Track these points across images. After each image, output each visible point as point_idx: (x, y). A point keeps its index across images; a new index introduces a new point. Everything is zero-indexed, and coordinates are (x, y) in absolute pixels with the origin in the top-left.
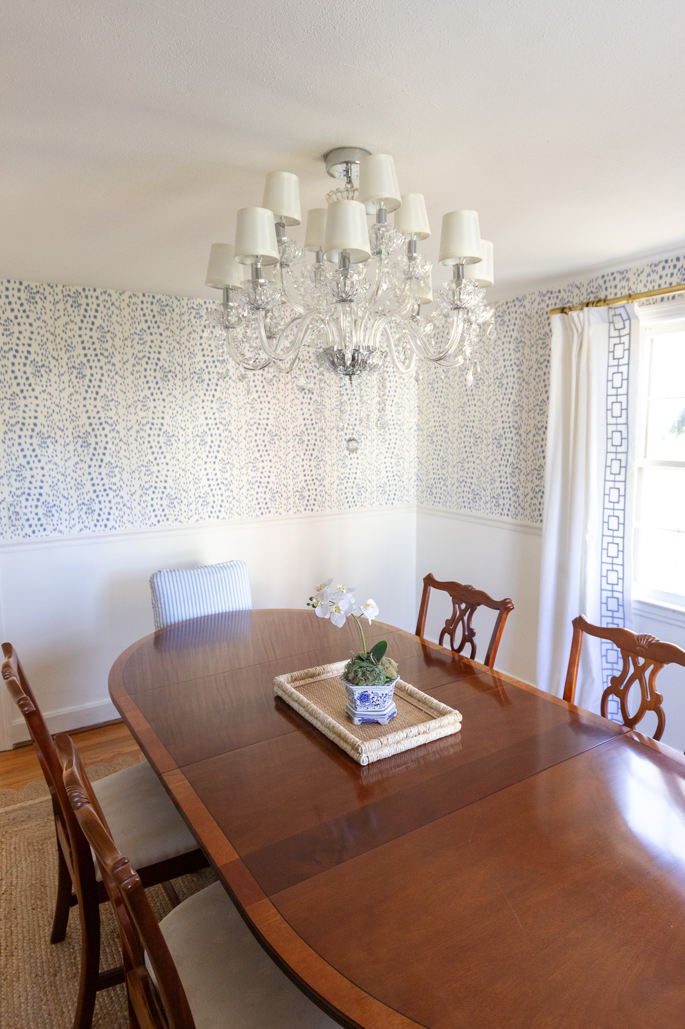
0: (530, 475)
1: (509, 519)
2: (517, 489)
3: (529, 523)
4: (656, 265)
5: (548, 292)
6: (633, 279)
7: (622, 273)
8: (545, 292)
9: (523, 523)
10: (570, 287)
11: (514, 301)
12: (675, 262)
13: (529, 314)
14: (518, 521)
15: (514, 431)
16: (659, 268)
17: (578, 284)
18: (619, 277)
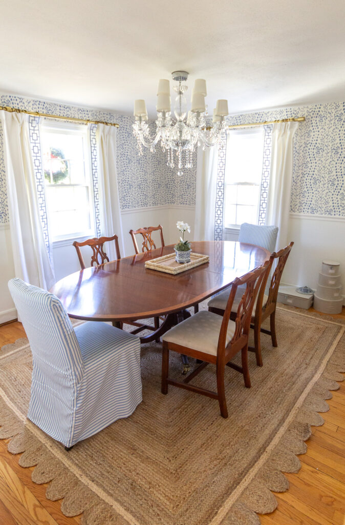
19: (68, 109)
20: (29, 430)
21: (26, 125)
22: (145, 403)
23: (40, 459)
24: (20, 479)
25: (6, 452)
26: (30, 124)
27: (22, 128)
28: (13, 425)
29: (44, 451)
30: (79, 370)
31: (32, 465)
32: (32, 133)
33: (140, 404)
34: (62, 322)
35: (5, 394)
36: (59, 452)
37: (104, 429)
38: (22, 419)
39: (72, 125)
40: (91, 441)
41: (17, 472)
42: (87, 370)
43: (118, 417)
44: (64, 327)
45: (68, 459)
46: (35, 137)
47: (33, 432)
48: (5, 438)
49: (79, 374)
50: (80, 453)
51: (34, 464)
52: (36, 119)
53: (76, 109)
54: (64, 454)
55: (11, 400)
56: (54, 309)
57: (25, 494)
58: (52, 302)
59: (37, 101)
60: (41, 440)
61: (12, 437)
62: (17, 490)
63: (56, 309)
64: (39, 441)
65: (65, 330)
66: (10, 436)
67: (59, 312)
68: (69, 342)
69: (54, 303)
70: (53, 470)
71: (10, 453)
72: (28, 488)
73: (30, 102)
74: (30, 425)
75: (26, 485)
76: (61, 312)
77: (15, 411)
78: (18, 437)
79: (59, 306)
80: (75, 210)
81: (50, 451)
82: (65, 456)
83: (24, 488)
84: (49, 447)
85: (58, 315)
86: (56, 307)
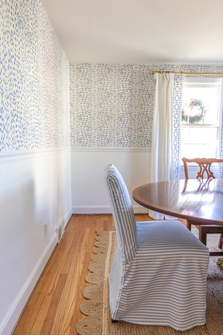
0: (137, 131)
1: (127, 148)
2: (131, 136)
3: (137, 148)
4: (183, 66)
5: (143, 65)
6: (175, 68)
7: (172, 66)
8: (142, 65)
9: (134, 148)
10: (153, 66)
11: (127, 65)
12: (188, 66)
13: (135, 71)
14: (131, 148)
15: (129, 115)
16: (184, 67)
17: (156, 65)
18: (171, 67)
19: (208, 68)
20: (103, 286)
21: (172, 81)
22: (207, 330)
23: (92, 314)
24: (73, 317)
25: (82, 292)
26: (175, 81)
27: (168, 83)
28: (98, 276)
29: (99, 308)
30: (129, 250)
31: (85, 314)
32: (176, 87)
33: (201, 326)
34: (116, 198)
35: (110, 254)
36: (106, 318)
37: (151, 326)
38: (105, 275)
39: (210, 79)
40: (134, 328)
41: (75, 311)
42: (138, 255)
43: (169, 324)
44: (118, 204)
45: (107, 329)
46: (177, 89)
47: (104, 289)
48: (88, 282)
49: (128, 254)
50: (119, 331)
51: (87, 314)
52: (180, 76)
53: (215, 67)
54: (109, 323)
55: (110, 259)
56: (110, 183)
57: (66, 332)
58: (109, 177)
59: (184, 65)
60: (104, 299)
61: (92, 284)
62: (65, 325)
63: (112, 184)
64: (102, 298)
65: (118, 206)
66: (91, 282)
67: (114, 188)
68: (122, 219)
69: (111, 178)
70: (93, 330)
71: (83, 294)
72: (70, 329)
73: (178, 67)
74: (107, 283)
75: (71, 326)
76: (116, 188)
77: (106, 268)
78: (94, 286)
79: (116, 183)
80: (204, 144)
81: (102, 312)
82: (107, 325)
83: (69, 327)
84: (104, 309)
85: (114, 190)
86: (112, 182)
